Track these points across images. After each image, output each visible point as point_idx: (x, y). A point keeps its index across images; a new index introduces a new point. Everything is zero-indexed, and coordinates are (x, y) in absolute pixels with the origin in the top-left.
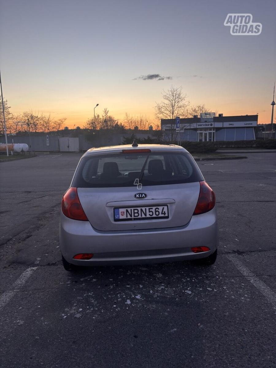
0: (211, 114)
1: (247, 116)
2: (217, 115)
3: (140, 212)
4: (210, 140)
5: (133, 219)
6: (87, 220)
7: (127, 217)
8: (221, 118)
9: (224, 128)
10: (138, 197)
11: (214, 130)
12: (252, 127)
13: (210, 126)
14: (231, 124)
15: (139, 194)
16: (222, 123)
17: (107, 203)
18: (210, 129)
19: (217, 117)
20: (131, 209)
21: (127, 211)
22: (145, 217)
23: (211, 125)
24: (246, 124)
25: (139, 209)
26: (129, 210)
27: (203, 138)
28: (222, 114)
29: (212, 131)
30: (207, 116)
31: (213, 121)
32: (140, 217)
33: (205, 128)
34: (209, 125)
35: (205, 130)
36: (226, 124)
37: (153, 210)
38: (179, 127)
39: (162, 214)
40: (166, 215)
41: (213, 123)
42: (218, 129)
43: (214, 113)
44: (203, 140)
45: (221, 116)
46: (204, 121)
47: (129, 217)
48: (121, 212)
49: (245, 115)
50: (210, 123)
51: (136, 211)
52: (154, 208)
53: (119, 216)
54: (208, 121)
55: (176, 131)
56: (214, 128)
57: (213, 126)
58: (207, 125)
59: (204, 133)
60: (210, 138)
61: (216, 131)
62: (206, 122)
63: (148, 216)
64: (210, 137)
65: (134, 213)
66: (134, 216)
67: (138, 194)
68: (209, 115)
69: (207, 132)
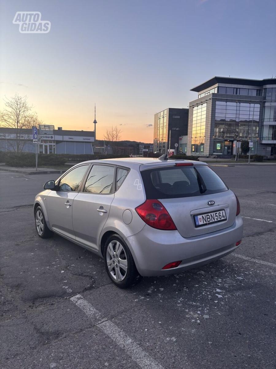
0: (50, 126)
1: (82, 131)
2: (56, 129)
3: (210, 218)
4: (50, 152)
5: (208, 224)
6: (176, 229)
7: (204, 222)
8: (60, 131)
9: (65, 141)
10: (210, 205)
11: (54, 143)
12: (90, 142)
13: (50, 139)
14: (71, 138)
15: (211, 201)
16: (62, 136)
17: (191, 211)
18: (51, 142)
19: (57, 130)
20: (205, 215)
21: (203, 217)
22: (214, 221)
23: (52, 137)
24: (85, 139)
25: (209, 214)
26: (204, 216)
27: (44, 150)
28: (61, 128)
29: (53, 144)
30: (46, 128)
31: (53, 134)
32: (211, 221)
33: (45, 140)
34: (49, 137)
35: (45, 143)
36: (66, 138)
37: (217, 215)
38: (37, 138)
39: (223, 217)
40: (225, 218)
41: (53, 136)
42: (58, 142)
43: (54, 126)
44: (44, 153)
45: (61, 129)
46: (44, 133)
47: (205, 223)
48: (200, 219)
49: (81, 130)
50: (50, 136)
51: (208, 217)
52: (218, 213)
53: (199, 223)
54: (47, 134)
55: (34, 142)
56: (54, 141)
57: (53, 139)
58: (47, 137)
59: (44, 145)
60: (50, 151)
61: (57, 144)
62: (45, 134)
63: (216, 220)
64: (51, 149)
65: (208, 218)
66: (208, 221)
67: (209, 201)
68: (48, 128)
69: (48, 144)
